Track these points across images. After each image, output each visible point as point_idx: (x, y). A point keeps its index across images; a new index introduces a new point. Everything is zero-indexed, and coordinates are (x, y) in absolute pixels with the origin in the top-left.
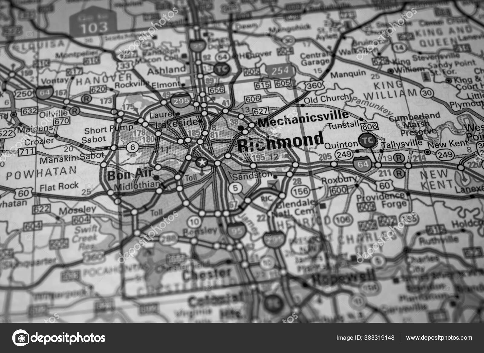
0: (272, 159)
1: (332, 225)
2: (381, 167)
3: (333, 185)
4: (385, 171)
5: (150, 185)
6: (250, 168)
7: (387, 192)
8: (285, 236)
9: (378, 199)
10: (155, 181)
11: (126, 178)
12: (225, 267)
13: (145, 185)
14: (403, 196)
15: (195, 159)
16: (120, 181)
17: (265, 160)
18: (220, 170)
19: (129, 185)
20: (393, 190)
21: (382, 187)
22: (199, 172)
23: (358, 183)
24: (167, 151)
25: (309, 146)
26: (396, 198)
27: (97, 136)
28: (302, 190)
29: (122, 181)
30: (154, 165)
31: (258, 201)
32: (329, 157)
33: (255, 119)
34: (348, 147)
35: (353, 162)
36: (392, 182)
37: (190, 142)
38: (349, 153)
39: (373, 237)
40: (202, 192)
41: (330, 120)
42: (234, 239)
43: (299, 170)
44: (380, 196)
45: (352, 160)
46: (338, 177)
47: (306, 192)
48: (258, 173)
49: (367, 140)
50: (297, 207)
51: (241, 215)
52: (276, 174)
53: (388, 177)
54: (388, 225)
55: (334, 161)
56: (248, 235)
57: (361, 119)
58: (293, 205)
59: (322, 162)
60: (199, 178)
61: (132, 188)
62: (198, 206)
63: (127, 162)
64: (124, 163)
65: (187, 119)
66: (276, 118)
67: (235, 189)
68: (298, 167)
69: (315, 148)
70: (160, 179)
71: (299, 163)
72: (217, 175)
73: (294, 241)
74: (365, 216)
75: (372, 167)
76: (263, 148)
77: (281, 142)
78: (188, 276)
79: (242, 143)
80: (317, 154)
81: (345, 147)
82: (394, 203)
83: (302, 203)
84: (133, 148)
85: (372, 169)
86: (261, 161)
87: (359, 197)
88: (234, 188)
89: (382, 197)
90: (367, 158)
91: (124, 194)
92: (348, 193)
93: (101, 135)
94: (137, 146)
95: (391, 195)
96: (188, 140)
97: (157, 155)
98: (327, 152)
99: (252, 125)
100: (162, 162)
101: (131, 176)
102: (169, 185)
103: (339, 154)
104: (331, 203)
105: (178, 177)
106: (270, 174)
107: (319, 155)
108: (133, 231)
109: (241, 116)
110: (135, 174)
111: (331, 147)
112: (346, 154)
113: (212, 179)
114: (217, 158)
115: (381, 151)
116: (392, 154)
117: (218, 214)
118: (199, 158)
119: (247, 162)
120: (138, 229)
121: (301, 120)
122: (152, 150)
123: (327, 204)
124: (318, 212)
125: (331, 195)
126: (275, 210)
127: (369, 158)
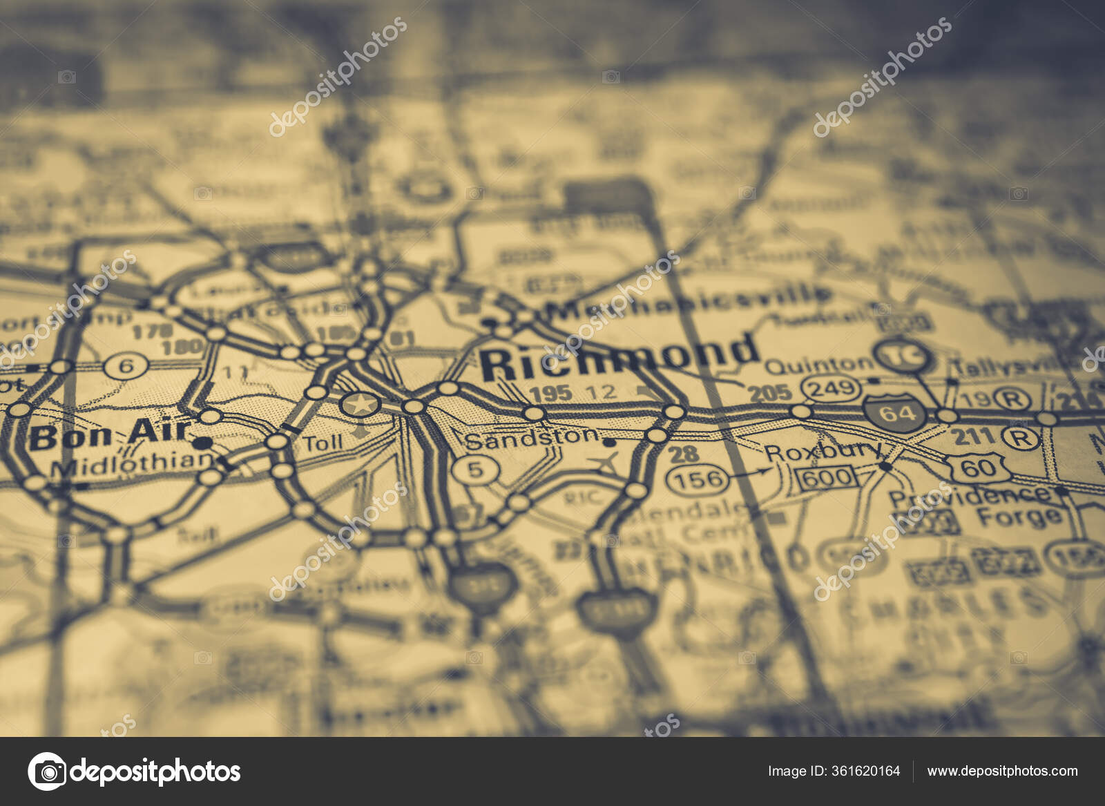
0: (595, 397)
1: (814, 570)
2: (958, 421)
3: (804, 463)
4: (972, 431)
5: (179, 461)
6: (524, 421)
7: (987, 484)
8: (653, 601)
9: (961, 502)
10: (196, 454)
11: (94, 442)
12: (440, 692)
13: (159, 463)
14: (1044, 497)
15: (339, 397)
16: (72, 453)
17: (574, 401)
18: (421, 424)
19: (105, 463)
20: (1009, 480)
21: (971, 472)
22: (353, 428)
23: (889, 461)
24: (245, 375)
25: (714, 368)
26: (1021, 501)
28: (704, 476)
29: (79, 454)
30: (198, 410)
31: (555, 505)
32: (784, 395)
33: (535, 303)
34: (843, 371)
35: (863, 408)
36: (1002, 458)
37: (324, 355)
38: (845, 385)
39: (963, 604)
40: (360, 480)
41: (774, 307)
43: (685, 426)
44: (967, 495)
45: (858, 402)
46: (820, 444)
47: (716, 481)
48: (551, 431)
49: (900, 355)
50: (688, 521)
51: (497, 541)
52: (612, 435)
53: (985, 446)
54: (1011, 572)
55: (803, 404)
56: (522, 597)
57: (873, 305)
58: (676, 515)
59: (760, 405)
60: (350, 442)
61: (114, 470)
62: (346, 517)
63: (102, 403)
64: (93, 405)
65: (312, 301)
66: (602, 301)
67: (476, 472)
68: (684, 417)
69: (736, 372)
70: (214, 447)
71: (685, 407)
72: (413, 438)
73: (686, 614)
74: (926, 548)
75: (927, 420)
76: (565, 372)
77: (624, 357)
79: (495, 358)
80: (741, 385)
81: (832, 370)
82: (1017, 514)
83: (705, 511)
84: (126, 368)
85: (929, 426)
86: (558, 401)
87: (897, 496)
88: (471, 469)
89: (974, 498)
90: (906, 397)
91: (83, 487)
92: (858, 485)
93: (19, 335)
94: (140, 365)
95: (1005, 494)
96: (315, 350)
97: (210, 385)
98: (774, 381)
99: (524, 317)
100: (224, 403)
101: (114, 437)
102: (244, 461)
103: (814, 388)
104: (803, 513)
105: (277, 442)
106: (590, 434)
107: (751, 389)
108: (107, 587)
109: (490, 296)
110: (129, 433)
111: (787, 370)
112: (838, 388)
113: (395, 448)
114: (413, 395)
115: (952, 382)
116: (988, 389)
117: (416, 538)
118: (352, 393)
119: (512, 403)
120: (125, 578)
121: (684, 305)
122: (192, 374)
123: (792, 512)
124: (762, 535)
125: (803, 491)
126: (614, 530)
127: (914, 399)
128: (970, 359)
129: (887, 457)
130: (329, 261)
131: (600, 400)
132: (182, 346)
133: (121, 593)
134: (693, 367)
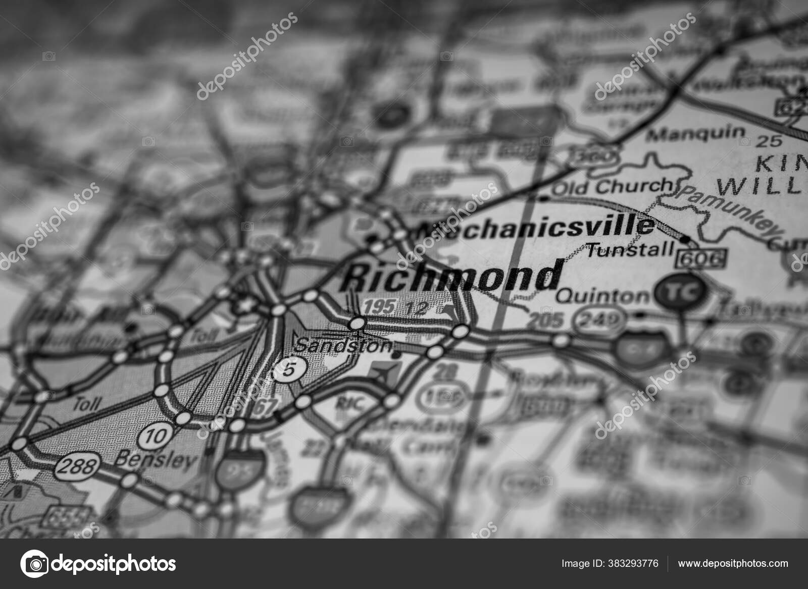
0: (409, 312)
6: (346, 329)
8: (349, 502)
10: (121, 336)
15: (235, 297)
16: (53, 329)
17: (392, 314)
18: (275, 326)
22: (229, 325)
25: (516, 291)
28: (449, 394)
29: (60, 328)
31: (327, 407)
32: (557, 323)
33: (412, 222)
34: (619, 304)
35: (616, 342)
37: (246, 260)
38: (613, 317)
40: (210, 370)
41: (599, 236)
42: (222, 490)
43: (462, 345)
45: (614, 336)
46: (558, 373)
48: (361, 340)
49: (679, 291)
50: (416, 434)
51: (268, 435)
52: (403, 348)
55: (566, 333)
56: (260, 485)
57: (685, 239)
58: (409, 427)
59: (531, 331)
60: (222, 337)
62: (183, 400)
66: (465, 223)
67: (289, 372)
68: (465, 337)
69: (530, 298)
70: (136, 332)
71: (471, 328)
75: (664, 358)
76: (400, 287)
77: (451, 277)
79: (358, 271)
80: (526, 310)
81: (610, 302)
85: (663, 364)
86: (381, 313)
88: (287, 368)
90: (660, 334)
92: (565, 415)
96: (242, 255)
98: (556, 308)
99: (399, 234)
100: (162, 294)
102: (147, 346)
103: (585, 318)
105: (177, 332)
106: (387, 346)
107: (532, 315)
108: (13, 439)
109: (386, 214)
111: (573, 298)
112: (606, 319)
113: (248, 344)
114: (284, 300)
115: (709, 322)
119: (347, 312)
120: (26, 435)
121: (524, 230)
124: (461, 455)
125: (521, 418)
126: (356, 434)
127: (665, 336)
128: (740, 298)
130: (292, 177)
131: (411, 316)
133: (20, 443)
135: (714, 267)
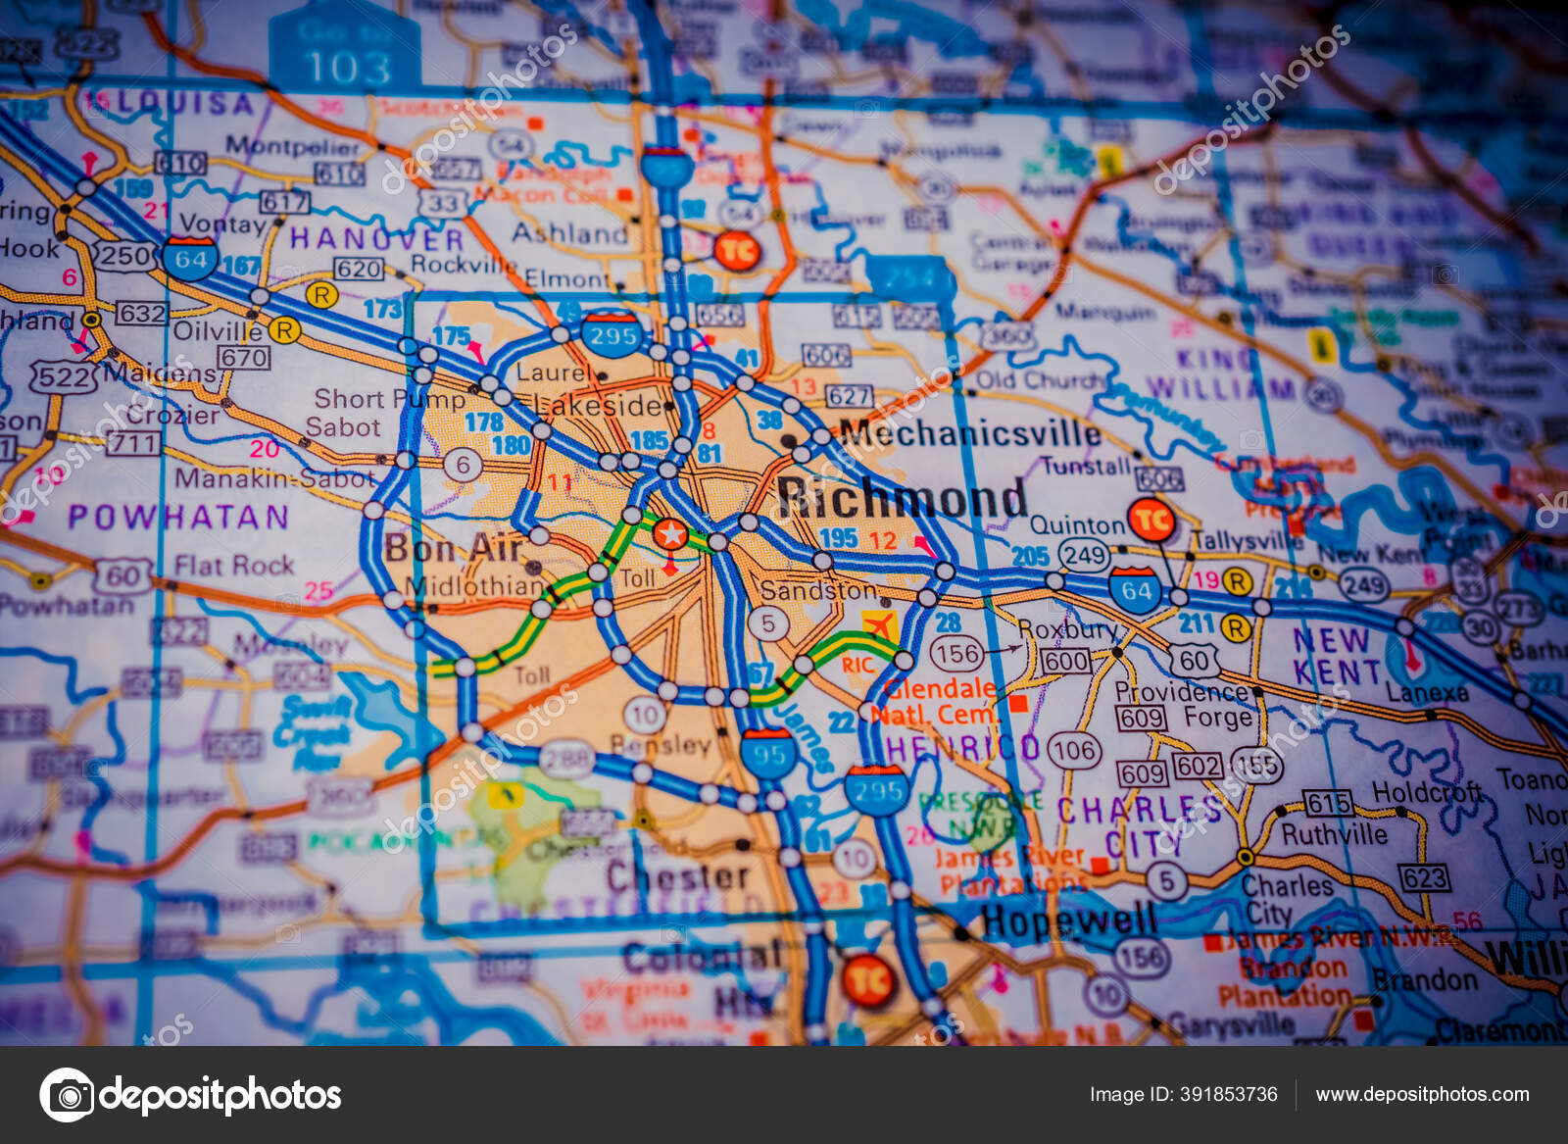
0: (877, 547)
1: (1042, 763)
2: (1187, 604)
3: (1050, 642)
4: (1196, 617)
5: (514, 588)
6: (813, 569)
7: (1199, 679)
8: (909, 784)
9: (1174, 697)
10: (529, 579)
11: (440, 558)
12: (733, 861)
13: (497, 587)
14: (1242, 697)
15: (652, 523)
16: (421, 568)
17: (857, 549)
18: (724, 564)
19: (450, 583)
20: (1217, 676)
21: (1188, 664)
22: (663, 563)
23: (1121, 646)
24: (569, 488)
25: (986, 520)
26: (1223, 701)
27: (354, 416)
28: (963, 650)
29: (430, 568)
30: (529, 528)
31: (833, 670)
32: (1043, 559)
33: (832, 419)
34: (1098, 536)
35: (1109, 582)
36: (1217, 650)
37: (639, 468)
38: (1098, 552)
39: (1156, 809)
40: (669, 625)
41: (1048, 447)
42: (760, 780)
43: (954, 589)
44: (1180, 690)
45: (1105, 575)
46: (1066, 621)
47: (972, 657)
48: (836, 584)
49: (1150, 519)
50: (945, 700)
51: (782, 708)
52: (889, 594)
53: (1203, 637)
55: (1057, 572)
56: (801, 770)
57: (1137, 455)
58: (935, 691)
59: (1020, 570)
60: (662, 580)
61: (459, 592)
62: (657, 667)
63: (444, 509)
64: (437, 512)
65: (628, 396)
67: (769, 626)
68: (953, 579)
69: (1004, 528)
70: (543, 573)
71: (955, 567)
72: (716, 580)
73: (933, 800)
74: (1136, 746)
75: (1161, 601)
76: (853, 512)
77: (907, 498)
78: (623, 876)
79: (792, 488)
80: (1007, 544)
81: (1089, 534)
82: (1217, 715)
83: (960, 689)
84: (463, 468)
85: (1162, 608)
86: (845, 548)
87: (1122, 686)
88: (765, 623)
89: (1184, 694)
90: (1148, 572)
91: (434, 609)
92: (1091, 672)
93: (365, 415)
94: (475, 464)
95: (1211, 691)
96: (631, 461)
97: (537, 497)
98: (1036, 541)
99: (822, 437)
100: (551, 520)
101: (457, 553)
102: (570, 594)
103: (1070, 552)
104: (1042, 698)
105: (598, 573)
106: (870, 591)
107: (1015, 550)
108: (461, 727)
109: (792, 406)
110: (470, 552)
111: (1049, 529)
112: (1091, 555)
113: (700, 590)
114: (717, 527)
115: (1190, 557)
116: (1219, 568)
117: (716, 697)
118: (664, 519)
119: (804, 546)
120: (474, 720)
121: (965, 436)
122: (521, 481)
123: (1032, 697)
124: (1004, 721)
125: (1045, 674)
126: (882, 704)
127: (1155, 575)
128: (1210, 530)
129: (1120, 641)
130: (645, 345)
131: (882, 551)
132: (513, 444)
133: (473, 732)
134: (967, 518)
135: (1174, 490)
